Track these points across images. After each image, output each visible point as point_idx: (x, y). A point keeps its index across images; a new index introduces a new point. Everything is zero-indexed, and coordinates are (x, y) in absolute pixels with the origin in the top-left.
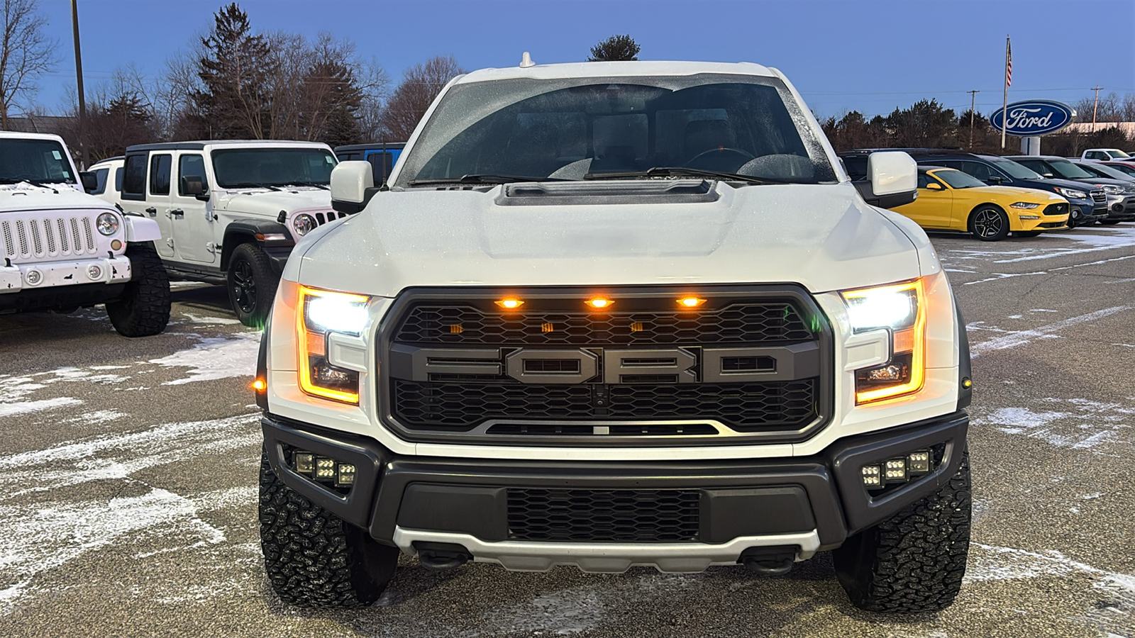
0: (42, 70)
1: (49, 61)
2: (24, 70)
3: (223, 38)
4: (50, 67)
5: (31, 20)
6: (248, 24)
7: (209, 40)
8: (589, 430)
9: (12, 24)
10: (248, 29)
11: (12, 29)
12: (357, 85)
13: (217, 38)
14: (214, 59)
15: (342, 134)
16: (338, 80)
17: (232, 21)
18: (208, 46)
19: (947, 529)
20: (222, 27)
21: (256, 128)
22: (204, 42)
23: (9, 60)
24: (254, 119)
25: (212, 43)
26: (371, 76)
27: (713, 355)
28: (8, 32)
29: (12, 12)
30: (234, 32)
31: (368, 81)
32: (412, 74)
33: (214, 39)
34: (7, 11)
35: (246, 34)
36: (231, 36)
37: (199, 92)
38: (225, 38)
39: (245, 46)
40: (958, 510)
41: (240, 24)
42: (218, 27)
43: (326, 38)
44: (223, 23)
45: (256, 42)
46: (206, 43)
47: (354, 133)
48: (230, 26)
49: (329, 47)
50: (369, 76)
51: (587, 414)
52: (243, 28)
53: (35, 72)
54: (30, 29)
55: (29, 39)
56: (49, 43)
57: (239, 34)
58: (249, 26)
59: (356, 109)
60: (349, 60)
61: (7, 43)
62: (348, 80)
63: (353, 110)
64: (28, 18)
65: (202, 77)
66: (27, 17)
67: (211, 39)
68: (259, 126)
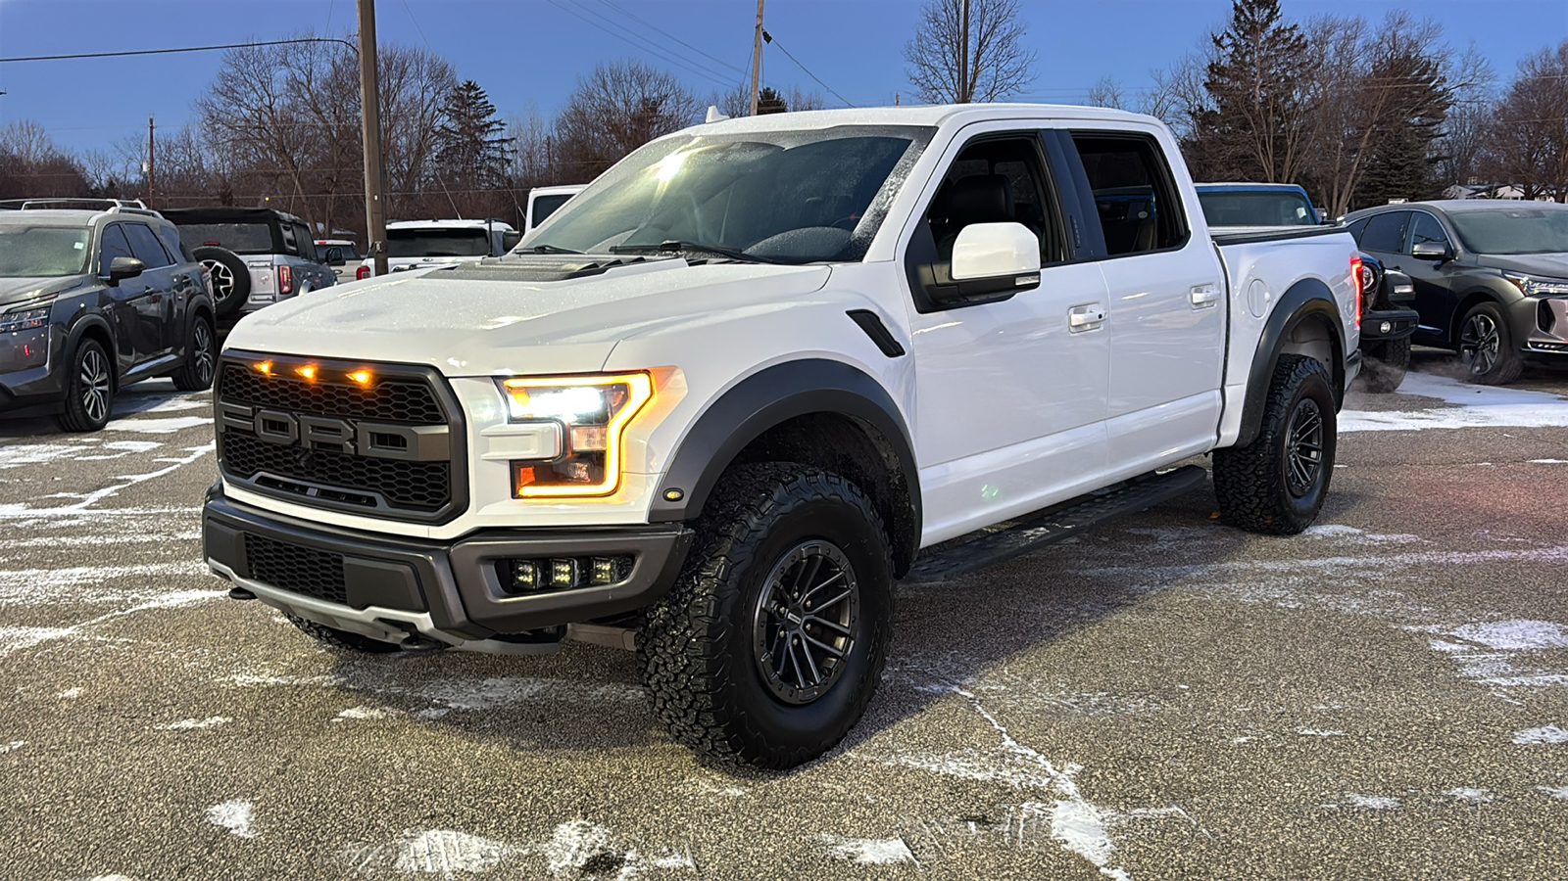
0: (1013, 92)
1: (1023, 80)
2: (994, 92)
3: (1242, 33)
4: (1022, 87)
5: (1007, 31)
6: (1278, 10)
7: (1222, 38)
8: (303, 490)
9: (985, 37)
10: (1278, 18)
11: (985, 44)
12: (1446, 85)
13: (1234, 34)
14: (1226, 62)
15: (1392, 160)
16: (1415, 81)
17: (1256, 9)
18: (1221, 46)
19: (683, 660)
20: (1242, 18)
21: (1266, 154)
22: (1215, 40)
23: (978, 82)
24: (1264, 144)
25: (1227, 41)
26: (1464, 71)
27: (366, 428)
28: (980, 47)
29: (987, 21)
30: (1257, 23)
31: (1458, 79)
32: (1533, 63)
33: (1229, 35)
34: (982, 22)
35: (1274, 25)
36: (1253, 29)
37: (1201, 109)
38: (1246, 33)
39: (1272, 41)
40: (694, 640)
41: (1268, 11)
42: (1237, 18)
43: (1397, 21)
44: (1242, 11)
45: (1287, 35)
46: (1218, 42)
47: (1412, 159)
48: (1253, 15)
49: (1401, 33)
50: (1460, 71)
51: (302, 475)
52: (1270, 18)
53: (1004, 94)
54: (1005, 41)
55: (1003, 53)
56: (1024, 57)
57: (1266, 25)
58: (1279, 14)
59: (1439, 123)
60: (1428, 51)
61: (978, 60)
62: (1430, 80)
63: (1433, 124)
64: (1004, 28)
65: (1208, 88)
66: (1003, 26)
67: (1225, 36)
68: (1271, 152)
